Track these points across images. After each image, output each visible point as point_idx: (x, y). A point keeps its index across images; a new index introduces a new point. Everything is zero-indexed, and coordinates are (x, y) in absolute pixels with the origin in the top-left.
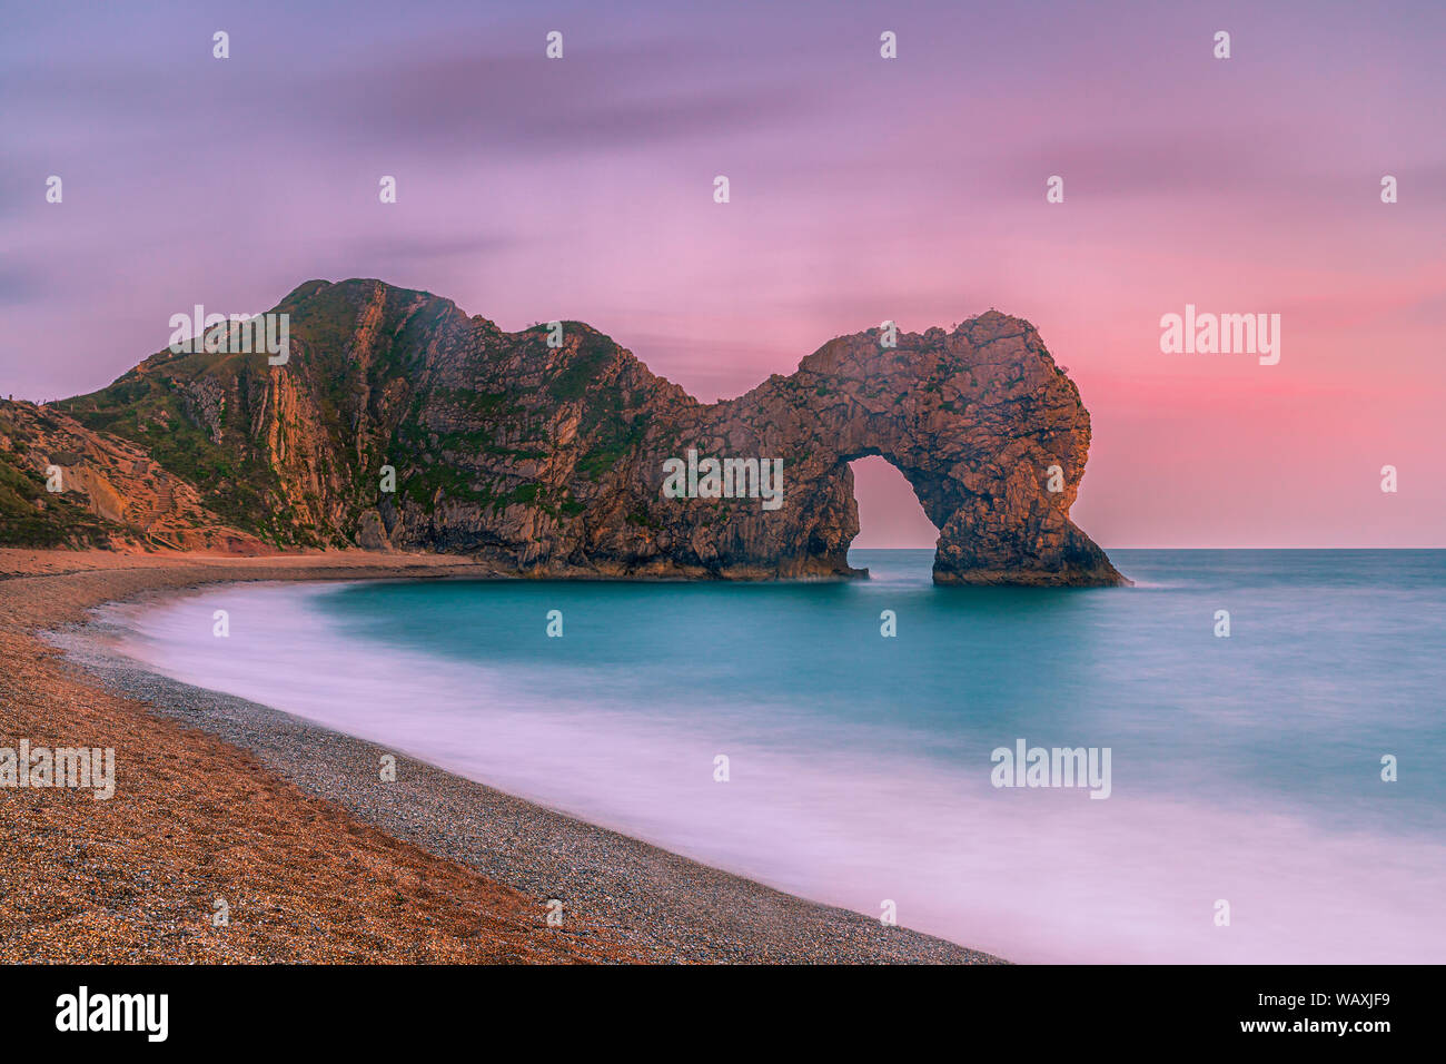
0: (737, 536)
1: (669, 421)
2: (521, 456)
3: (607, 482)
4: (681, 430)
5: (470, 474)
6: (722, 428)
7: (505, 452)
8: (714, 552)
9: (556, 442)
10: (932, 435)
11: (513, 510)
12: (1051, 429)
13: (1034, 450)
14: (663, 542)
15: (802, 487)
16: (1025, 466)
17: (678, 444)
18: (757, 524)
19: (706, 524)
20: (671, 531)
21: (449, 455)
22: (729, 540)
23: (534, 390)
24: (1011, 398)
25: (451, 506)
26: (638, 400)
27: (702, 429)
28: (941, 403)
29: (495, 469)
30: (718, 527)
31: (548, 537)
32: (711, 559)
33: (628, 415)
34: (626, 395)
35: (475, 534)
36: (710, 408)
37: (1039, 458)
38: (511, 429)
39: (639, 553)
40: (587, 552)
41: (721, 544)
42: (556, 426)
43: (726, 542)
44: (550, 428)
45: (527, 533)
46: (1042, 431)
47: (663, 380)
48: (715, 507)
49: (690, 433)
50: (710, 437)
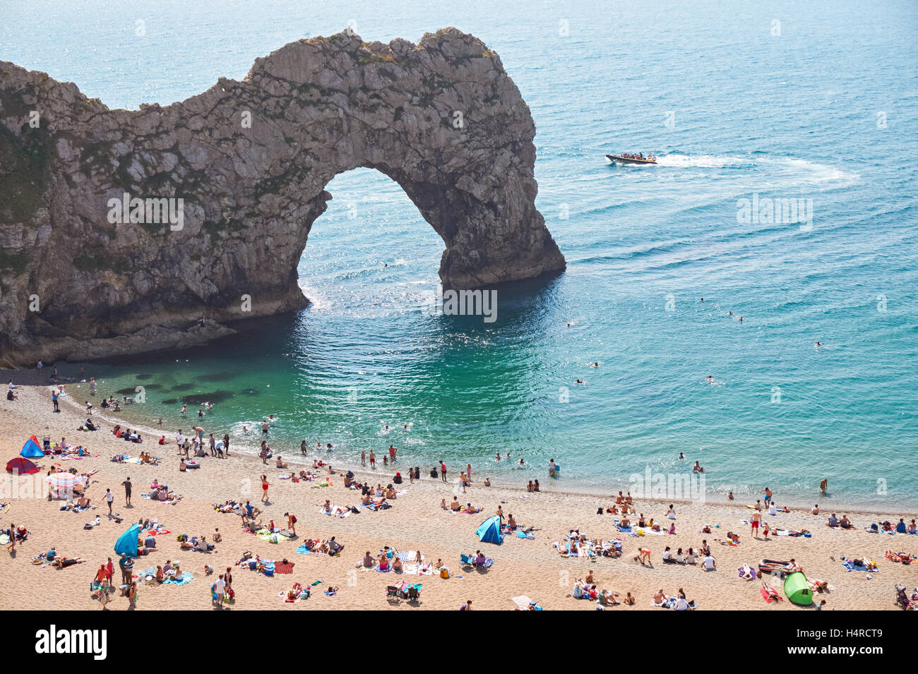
0: (236, 266)
6: (167, 142)
8: (214, 289)
10: (437, 150)
12: (520, 141)
13: (514, 161)
14: (144, 285)
18: (258, 251)
19: (196, 258)
20: (148, 271)
22: (228, 271)
27: (137, 142)
30: (212, 260)
32: (212, 296)
36: (133, 116)
39: (112, 303)
41: (219, 278)
43: (225, 274)
46: (515, 144)
48: (200, 236)
49: (122, 148)
50: (158, 153)
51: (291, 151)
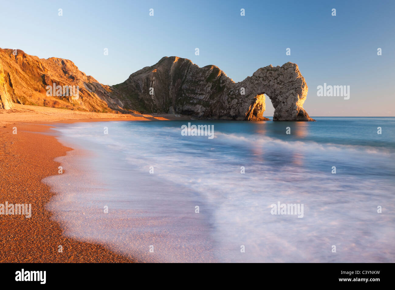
0: (239, 111)
1: (229, 86)
2: (200, 94)
3: (215, 100)
4: (230, 89)
5: (191, 98)
6: (238, 88)
7: (197, 94)
8: (234, 115)
9: (206, 91)
10: (275, 89)
11: (197, 106)
12: (297, 88)
13: (293, 92)
14: (225, 112)
15: (251, 101)
16: (291, 96)
17: (229, 91)
19: (233, 109)
20: (227, 110)
21: (187, 95)
23: (203, 80)
24: (290, 81)
25: (186, 105)
26: (223, 82)
27: (235, 88)
28: (277, 82)
29: (195, 97)
30: (235, 109)
31: (203, 112)
32: (234, 116)
33: (221, 85)
34: (221, 81)
35: (190, 111)
36: (236, 84)
37: (294, 94)
38: (198, 89)
40: (211, 115)
41: (236, 113)
42: (206, 88)
44: (205, 89)
45: (199, 111)
46: (296, 88)
47: (228, 78)
48: (235, 105)
49: (232, 89)
50: (236, 90)
51: (251, 90)
